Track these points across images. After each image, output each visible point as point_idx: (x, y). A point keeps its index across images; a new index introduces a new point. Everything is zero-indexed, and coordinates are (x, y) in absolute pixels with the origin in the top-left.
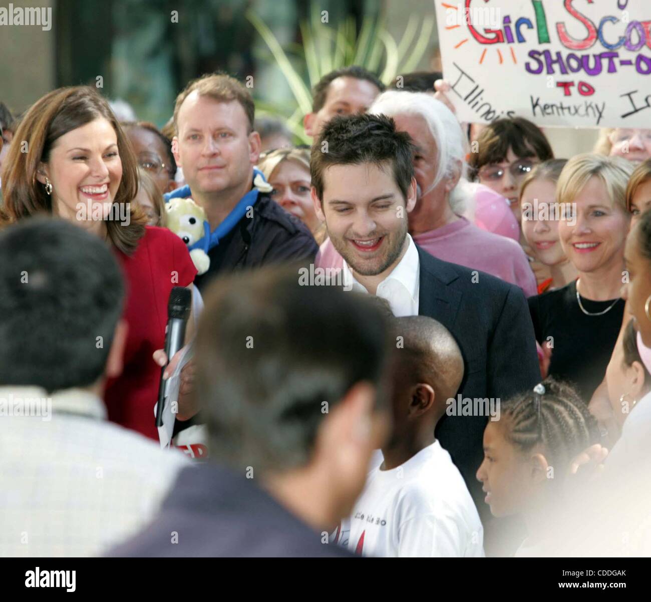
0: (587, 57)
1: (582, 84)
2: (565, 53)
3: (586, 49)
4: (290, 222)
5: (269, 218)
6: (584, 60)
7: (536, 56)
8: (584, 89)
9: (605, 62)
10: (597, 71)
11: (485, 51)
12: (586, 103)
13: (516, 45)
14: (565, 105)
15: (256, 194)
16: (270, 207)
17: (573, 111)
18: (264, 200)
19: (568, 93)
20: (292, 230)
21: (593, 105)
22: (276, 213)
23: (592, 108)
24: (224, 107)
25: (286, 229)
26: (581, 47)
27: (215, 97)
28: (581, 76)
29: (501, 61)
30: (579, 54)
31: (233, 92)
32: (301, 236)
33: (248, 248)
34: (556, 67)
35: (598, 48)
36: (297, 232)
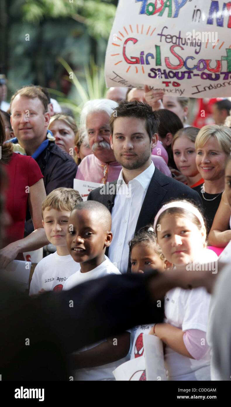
0: (178, 72)
1: (174, 83)
2: (168, 70)
3: (178, 69)
4: (64, 155)
5: (54, 153)
6: (177, 74)
7: (154, 71)
8: (175, 84)
9: (186, 75)
10: (182, 77)
11: (130, 67)
12: (176, 89)
13: (145, 66)
14: (165, 89)
15: (48, 141)
16: (55, 147)
17: (169, 91)
18: (52, 145)
19: (167, 86)
20: (65, 159)
21: (179, 90)
22: (57, 151)
23: (179, 91)
24: (31, 100)
25: (62, 159)
26: (175, 69)
27: (27, 97)
28: (175, 80)
29: (137, 72)
30: (174, 71)
31: (36, 94)
32: (69, 161)
33: (45, 167)
34: (163, 76)
35: (184, 69)
36: (67, 160)
